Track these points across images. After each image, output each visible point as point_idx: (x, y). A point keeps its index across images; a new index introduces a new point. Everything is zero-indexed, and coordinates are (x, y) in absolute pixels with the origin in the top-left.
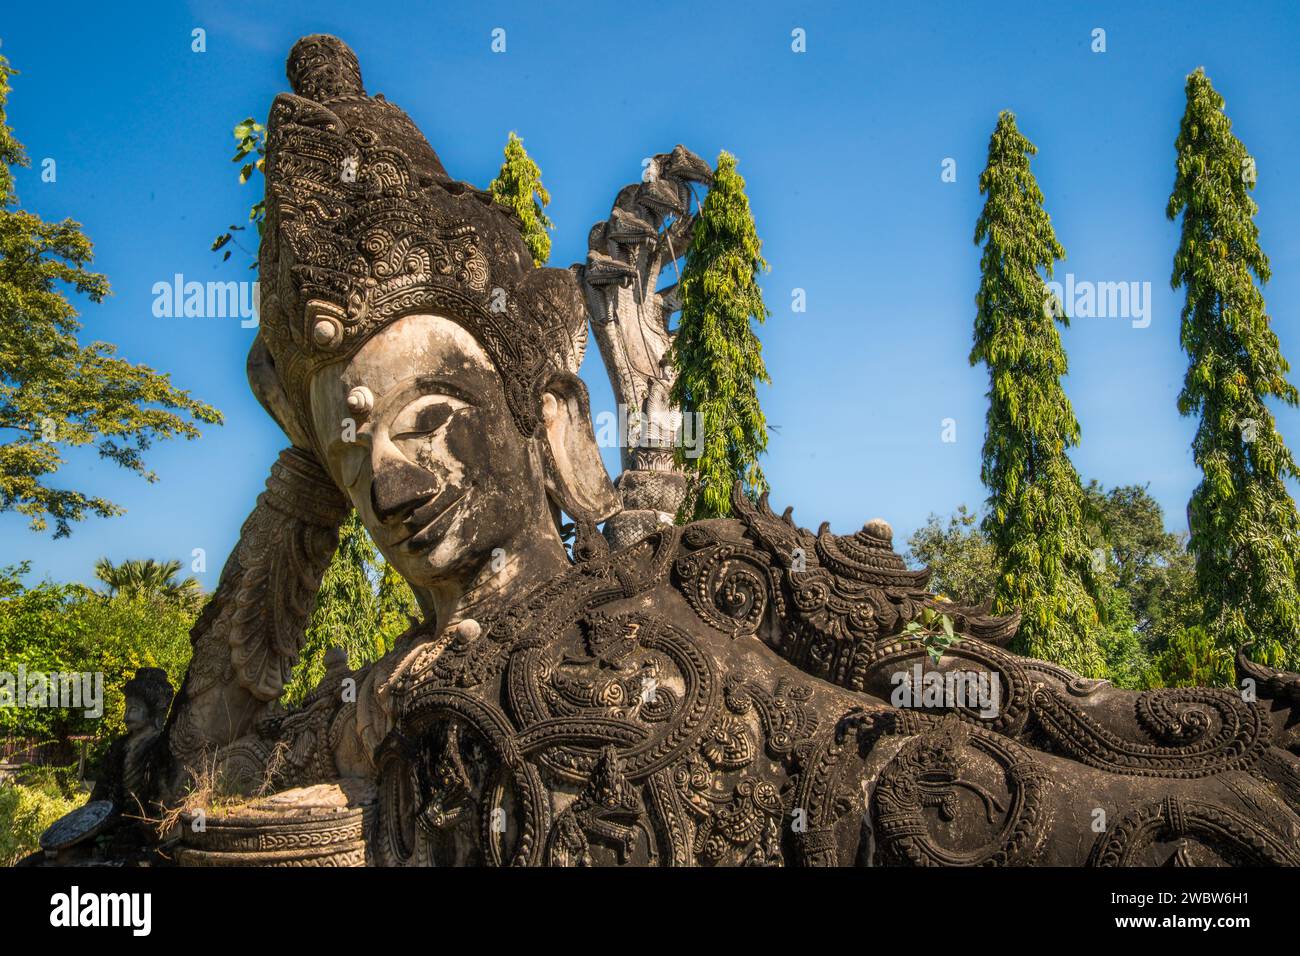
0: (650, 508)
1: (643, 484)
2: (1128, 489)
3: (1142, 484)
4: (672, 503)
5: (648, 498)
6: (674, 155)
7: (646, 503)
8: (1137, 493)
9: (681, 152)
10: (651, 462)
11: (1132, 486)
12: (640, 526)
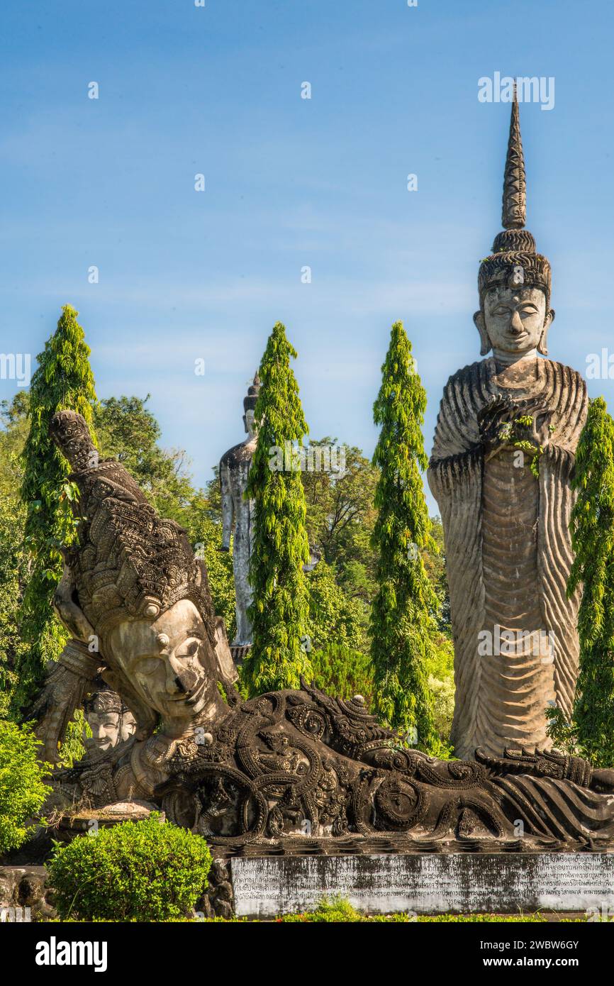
2: (124, 400)
3: (141, 396)
8: (134, 406)
11: (129, 397)
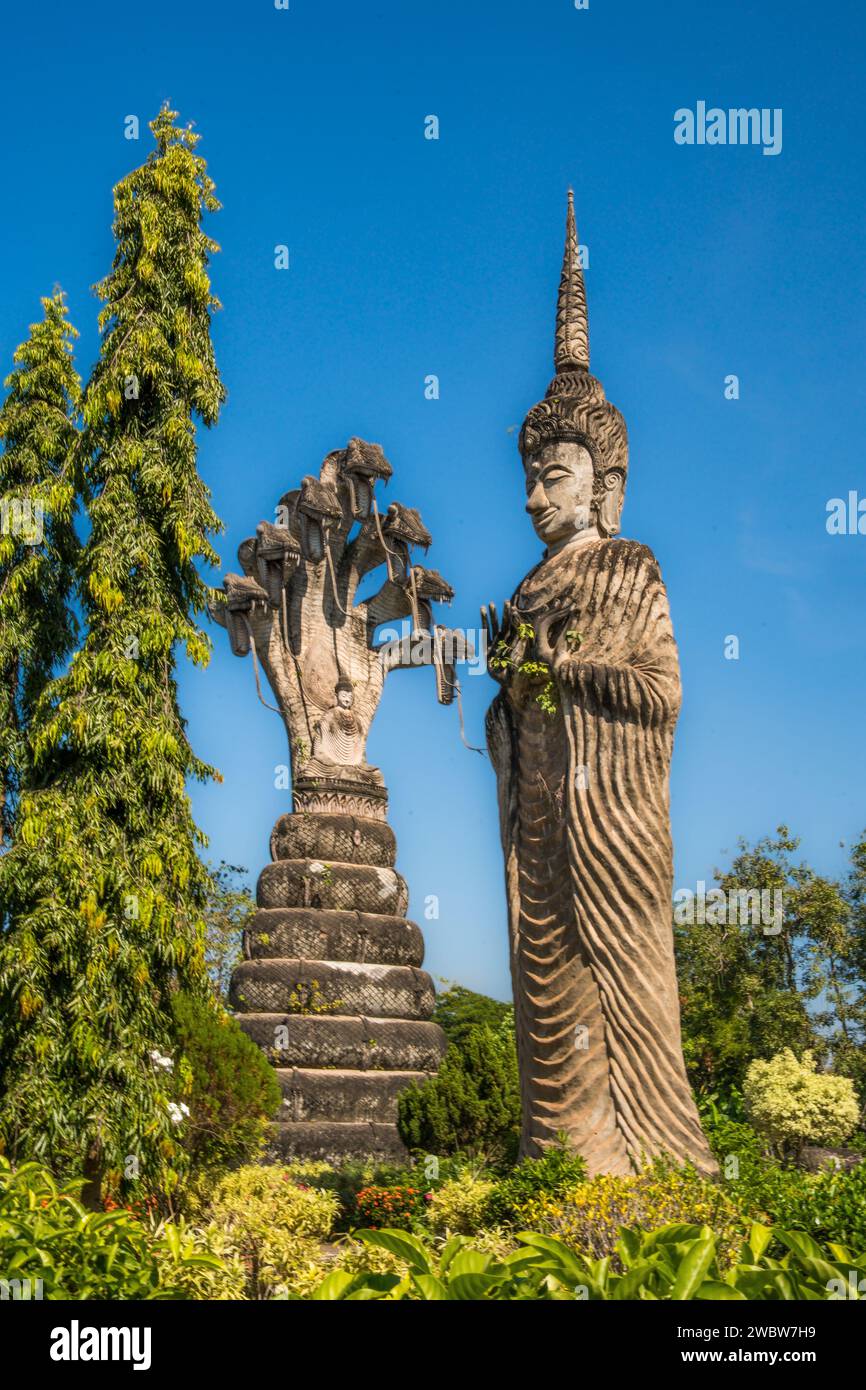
0: (303, 857)
1: (295, 829)
4: (330, 849)
5: (300, 845)
6: (350, 450)
7: (297, 851)
9: (355, 445)
10: (307, 804)
12: (285, 878)
